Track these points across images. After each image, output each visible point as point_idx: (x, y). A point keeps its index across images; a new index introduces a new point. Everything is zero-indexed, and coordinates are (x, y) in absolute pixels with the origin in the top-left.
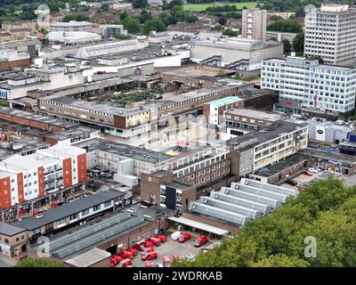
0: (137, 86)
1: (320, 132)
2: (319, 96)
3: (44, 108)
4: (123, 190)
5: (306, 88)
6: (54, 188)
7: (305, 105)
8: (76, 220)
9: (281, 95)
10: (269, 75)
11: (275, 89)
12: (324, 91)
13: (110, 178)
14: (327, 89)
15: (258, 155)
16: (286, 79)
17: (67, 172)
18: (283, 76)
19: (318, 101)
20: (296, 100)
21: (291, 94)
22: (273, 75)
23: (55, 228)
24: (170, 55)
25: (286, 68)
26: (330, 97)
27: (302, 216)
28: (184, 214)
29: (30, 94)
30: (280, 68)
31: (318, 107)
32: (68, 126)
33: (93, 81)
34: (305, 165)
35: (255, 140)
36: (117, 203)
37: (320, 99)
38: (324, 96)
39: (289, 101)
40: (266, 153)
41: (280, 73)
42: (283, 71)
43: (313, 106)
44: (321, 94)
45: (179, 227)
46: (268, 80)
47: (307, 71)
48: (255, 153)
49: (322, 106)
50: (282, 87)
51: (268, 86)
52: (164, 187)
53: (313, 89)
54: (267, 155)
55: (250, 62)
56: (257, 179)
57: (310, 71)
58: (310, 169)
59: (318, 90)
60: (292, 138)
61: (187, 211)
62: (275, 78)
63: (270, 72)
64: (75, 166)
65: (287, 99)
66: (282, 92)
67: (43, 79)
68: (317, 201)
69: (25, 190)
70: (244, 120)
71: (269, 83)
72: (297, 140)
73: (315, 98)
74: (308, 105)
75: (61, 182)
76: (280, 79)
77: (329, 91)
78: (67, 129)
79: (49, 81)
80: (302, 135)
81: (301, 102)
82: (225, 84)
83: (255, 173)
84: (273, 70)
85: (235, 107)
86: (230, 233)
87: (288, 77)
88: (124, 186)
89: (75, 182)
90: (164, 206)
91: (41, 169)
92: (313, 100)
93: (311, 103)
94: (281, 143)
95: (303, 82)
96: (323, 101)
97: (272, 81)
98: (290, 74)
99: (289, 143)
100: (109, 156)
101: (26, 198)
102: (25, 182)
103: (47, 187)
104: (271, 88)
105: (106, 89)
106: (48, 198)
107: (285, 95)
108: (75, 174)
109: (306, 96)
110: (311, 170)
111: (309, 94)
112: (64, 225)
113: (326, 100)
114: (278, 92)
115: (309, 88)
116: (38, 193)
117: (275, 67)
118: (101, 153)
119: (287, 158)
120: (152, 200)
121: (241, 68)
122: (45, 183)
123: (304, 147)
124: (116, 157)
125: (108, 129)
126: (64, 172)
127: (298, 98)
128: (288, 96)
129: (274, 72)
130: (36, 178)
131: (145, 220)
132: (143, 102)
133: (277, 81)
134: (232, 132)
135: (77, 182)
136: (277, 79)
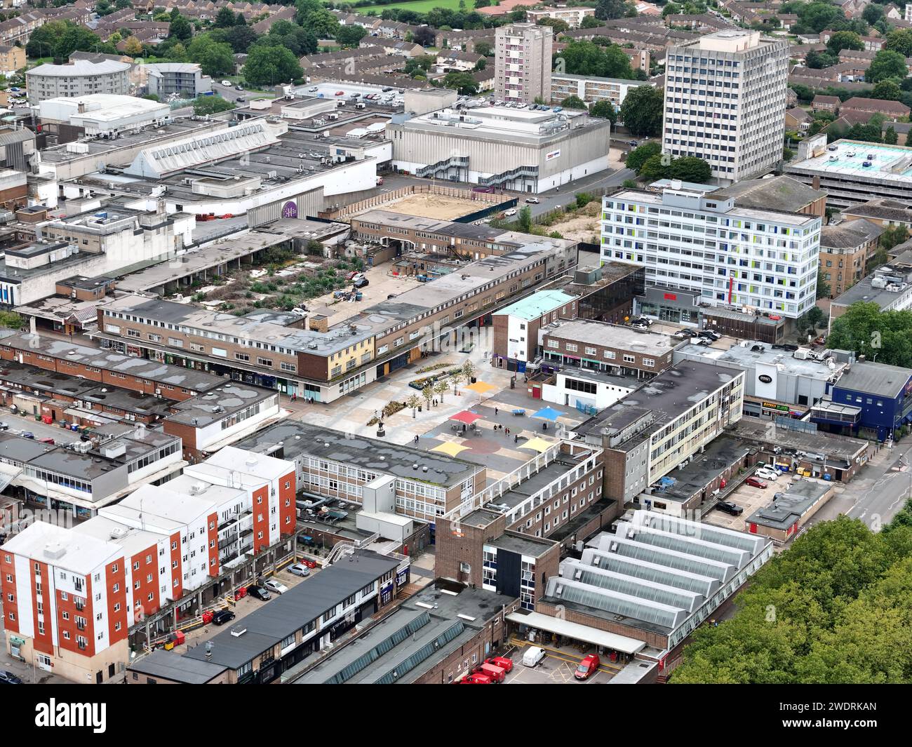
0: (298, 252)
1: (766, 380)
2: (739, 280)
3: (116, 330)
4: (384, 549)
5: (709, 262)
6: (234, 556)
7: (706, 300)
8: (313, 633)
9: (648, 277)
10: (620, 231)
11: (634, 262)
12: (750, 270)
13: (344, 519)
14: (757, 265)
15: (656, 454)
16: (660, 242)
17: (260, 518)
18: (652, 234)
19: (735, 291)
20: (685, 289)
21: (672, 275)
22: (630, 232)
23: (277, 656)
24: (350, 160)
25: (661, 217)
26: (763, 283)
27: (804, 611)
28: (539, 606)
29: (65, 290)
30: (647, 216)
31: (737, 304)
32: (201, 386)
33: (196, 243)
34: (747, 463)
35: (648, 418)
36: (385, 585)
37: (741, 287)
38: (750, 281)
39: (670, 292)
40: (668, 445)
41: (646, 227)
42: (653, 222)
43: (725, 302)
44: (744, 276)
45: (532, 636)
46: (618, 243)
47: (712, 225)
48: (652, 448)
49: (747, 305)
50: (651, 259)
51: (619, 255)
52: (493, 550)
53: (725, 265)
54: (672, 449)
55: (540, 173)
56: (658, 505)
57: (718, 225)
58: (759, 471)
59: (737, 267)
60: (716, 404)
61: (545, 599)
62: (635, 239)
63: (623, 224)
64: (274, 502)
65: (662, 285)
66: (652, 271)
67: (87, 248)
68: (827, 575)
69: (185, 568)
70: (590, 351)
71: (622, 248)
72: (724, 405)
73: (730, 285)
74: (713, 301)
75: (249, 540)
76: (646, 240)
77: (762, 271)
78: (201, 393)
79: (102, 253)
80: (733, 392)
81: (697, 292)
82: (513, 248)
83: (653, 492)
84: (629, 220)
85: (561, 317)
86: (646, 648)
87: (666, 237)
88: (382, 540)
89: (274, 536)
90: (493, 589)
91: (213, 518)
92: (726, 291)
93: (720, 296)
94: (697, 418)
95: (701, 248)
96: (748, 293)
97: (628, 244)
98: (670, 231)
99: (710, 415)
100: (334, 468)
101: (186, 585)
102: (184, 551)
103: (222, 555)
104: (624, 260)
105: (231, 264)
106: (225, 580)
107: (658, 278)
108: (275, 519)
109: (709, 281)
110: (762, 473)
111: (715, 275)
112: (292, 647)
113: (755, 289)
114: (642, 270)
115: (715, 263)
116: (207, 572)
117: (635, 214)
118: (314, 462)
119: (707, 446)
120: (462, 576)
121: (518, 187)
122: (221, 546)
123: (737, 417)
124: (354, 472)
125: (284, 382)
126: (255, 519)
127: (691, 284)
128: (667, 280)
129: (634, 225)
130: (203, 539)
131: (465, 626)
132: (328, 298)
133: (639, 246)
134: (570, 384)
135: (278, 536)
136: (640, 240)
